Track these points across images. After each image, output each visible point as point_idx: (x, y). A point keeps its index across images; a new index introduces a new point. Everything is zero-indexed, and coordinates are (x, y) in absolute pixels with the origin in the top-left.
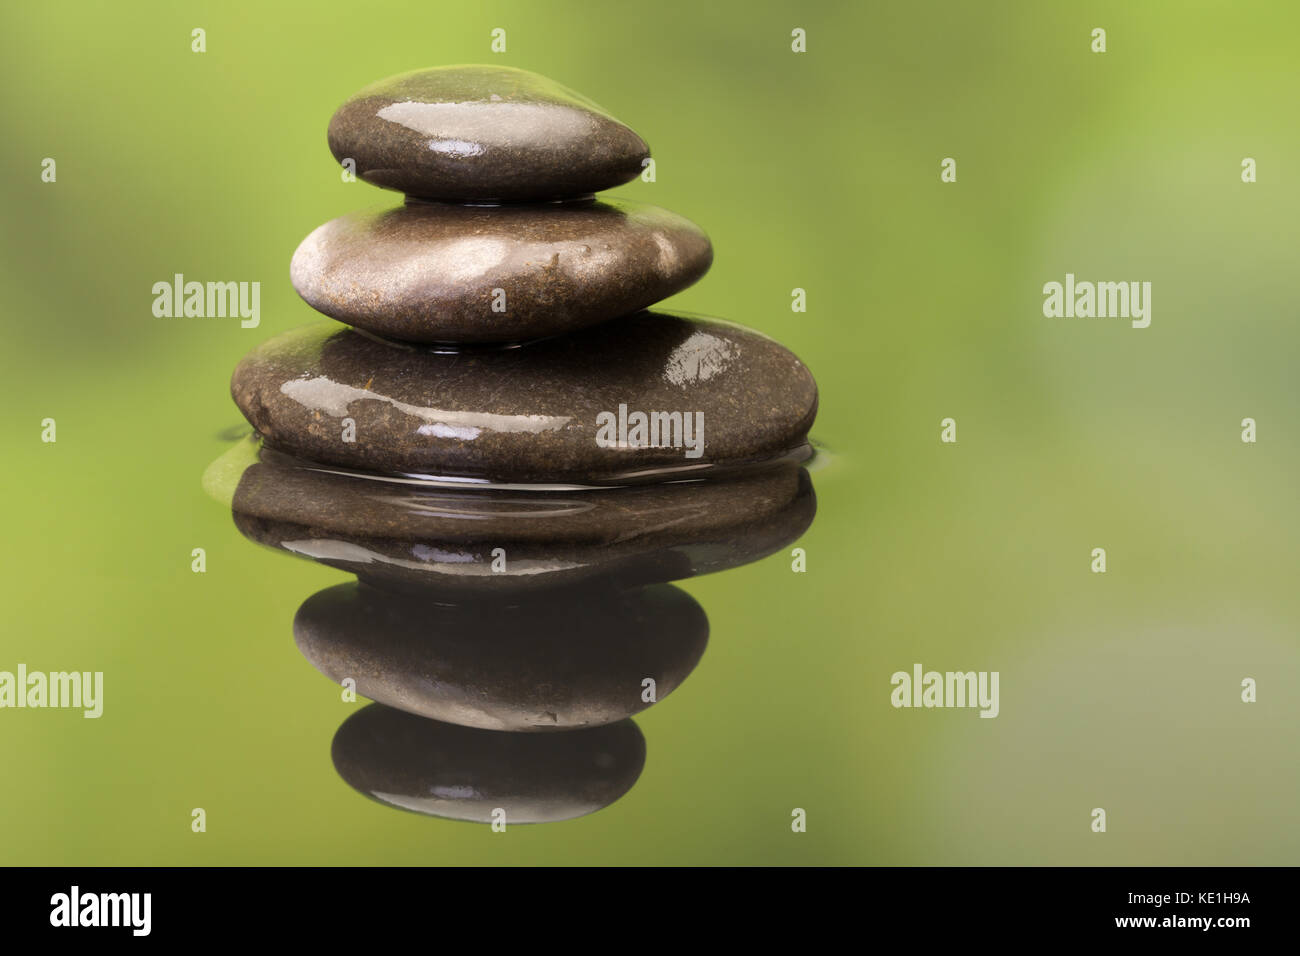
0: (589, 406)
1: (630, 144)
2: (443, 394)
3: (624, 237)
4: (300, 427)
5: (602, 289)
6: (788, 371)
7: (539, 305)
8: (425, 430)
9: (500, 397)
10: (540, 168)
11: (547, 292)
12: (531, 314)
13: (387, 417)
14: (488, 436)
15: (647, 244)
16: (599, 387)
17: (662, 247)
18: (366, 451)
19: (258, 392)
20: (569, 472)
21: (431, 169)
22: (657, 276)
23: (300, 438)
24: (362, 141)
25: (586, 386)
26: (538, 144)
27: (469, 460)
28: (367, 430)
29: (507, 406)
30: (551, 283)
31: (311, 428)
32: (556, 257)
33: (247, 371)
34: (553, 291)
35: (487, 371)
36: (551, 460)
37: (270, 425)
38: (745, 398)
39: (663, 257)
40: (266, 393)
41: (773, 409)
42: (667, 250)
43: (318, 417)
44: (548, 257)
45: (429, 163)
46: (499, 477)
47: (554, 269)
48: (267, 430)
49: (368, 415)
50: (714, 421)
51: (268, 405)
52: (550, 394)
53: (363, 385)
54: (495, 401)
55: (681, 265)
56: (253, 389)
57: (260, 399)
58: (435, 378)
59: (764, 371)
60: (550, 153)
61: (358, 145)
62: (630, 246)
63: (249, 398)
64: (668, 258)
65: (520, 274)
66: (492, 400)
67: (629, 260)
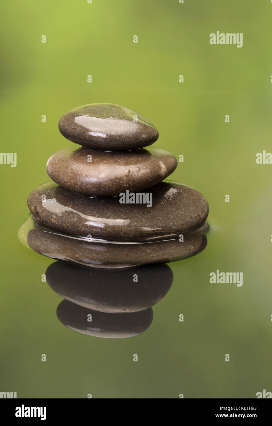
0: (138, 217)
1: (153, 134)
2: (93, 212)
3: (150, 164)
4: (49, 220)
5: (143, 181)
6: (200, 201)
7: (124, 187)
8: (87, 223)
9: (111, 214)
10: (125, 142)
11: (126, 183)
12: (121, 189)
13: (76, 219)
14: (107, 226)
15: (157, 166)
16: (141, 210)
17: (162, 166)
18: (69, 229)
19: (36, 207)
20: (132, 238)
21: (91, 141)
22: (160, 176)
23: (49, 223)
24: (69, 130)
25: (137, 209)
26: (124, 135)
27: (101, 234)
28: (69, 222)
29: (113, 217)
30: (127, 180)
31: (52, 220)
32: (129, 171)
33: (32, 198)
34: (128, 182)
35: (107, 204)
36: (126, 235)
37: (39, 217)
38: (186, 212)
39: (162, 170)
40: (38, 207)
41: (195, 215)
42: (163, 167)
43: (54, 217)
44: (127, 171)
45: (90, 139)
46: (110, 239)
47: (129, 176)
48: (38, 219)
49: (70, 217)
50: (177, 220)
51: (39, 211)
52: (126, 213)
53: (69, 206)
54: (109, 215)
55: (168, 171)
56: (34, 205)
57: (36, 208)
58: (91, 206)
59: (192, 202)
60: (128, 137)
61: (68, 131)
62: (152, 167)
63: (33, 208)
64: (164, 170)
65: (118, 177)
66: (108, 215)
67: (152, 172)
